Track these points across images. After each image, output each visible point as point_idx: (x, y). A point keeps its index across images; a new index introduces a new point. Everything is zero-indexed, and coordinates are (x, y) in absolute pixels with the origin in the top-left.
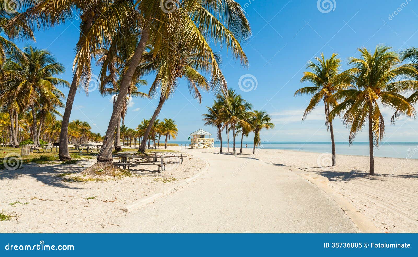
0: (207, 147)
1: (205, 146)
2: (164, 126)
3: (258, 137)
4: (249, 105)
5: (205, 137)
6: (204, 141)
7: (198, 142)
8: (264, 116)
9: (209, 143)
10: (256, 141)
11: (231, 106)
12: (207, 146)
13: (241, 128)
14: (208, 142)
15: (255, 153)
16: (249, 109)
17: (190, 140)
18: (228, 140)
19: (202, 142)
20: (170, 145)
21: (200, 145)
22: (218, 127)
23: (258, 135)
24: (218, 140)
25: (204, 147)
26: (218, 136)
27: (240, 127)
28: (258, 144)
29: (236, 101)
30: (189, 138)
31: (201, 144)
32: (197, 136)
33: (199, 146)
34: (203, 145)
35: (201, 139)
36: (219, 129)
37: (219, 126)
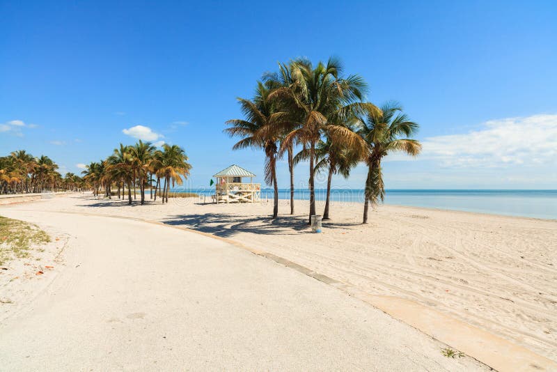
0: (247, 199)
1: (242, 197)
2: (159, 158)
3: (377, 178)
4: (357, 84)
5: (242, 180)
6: (240, 189)
7: (228, 191)
8: (392, 119)
9: (250, 192)
10: (373, 187)
11: (305, 88)
12: (248, 197)
13: (327, 156)
14: (249, 190)
15: (368, 221)
16: (356, 97)
17: (214, 187)
18: (292, 185)
19: (236, 189)
20: (181, 196)
21: (234, 196)
22: (267, 151)
23: (378, 172)
24: (268, 187)
25: (241, 201)
26: (267, 175)
27: (324, 153)
28: (379, 197)
29: (317, 77)
30: (212, 182)
31: (236, 194)
32: (225, 178)
33: (231, 197)
34: (238, 197)
35: (234, 184)
36: (269, 158)
37: (270, 149)
